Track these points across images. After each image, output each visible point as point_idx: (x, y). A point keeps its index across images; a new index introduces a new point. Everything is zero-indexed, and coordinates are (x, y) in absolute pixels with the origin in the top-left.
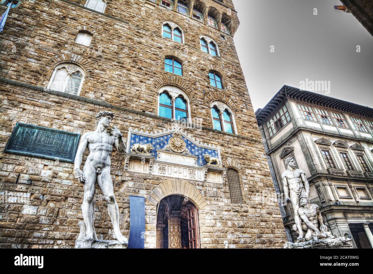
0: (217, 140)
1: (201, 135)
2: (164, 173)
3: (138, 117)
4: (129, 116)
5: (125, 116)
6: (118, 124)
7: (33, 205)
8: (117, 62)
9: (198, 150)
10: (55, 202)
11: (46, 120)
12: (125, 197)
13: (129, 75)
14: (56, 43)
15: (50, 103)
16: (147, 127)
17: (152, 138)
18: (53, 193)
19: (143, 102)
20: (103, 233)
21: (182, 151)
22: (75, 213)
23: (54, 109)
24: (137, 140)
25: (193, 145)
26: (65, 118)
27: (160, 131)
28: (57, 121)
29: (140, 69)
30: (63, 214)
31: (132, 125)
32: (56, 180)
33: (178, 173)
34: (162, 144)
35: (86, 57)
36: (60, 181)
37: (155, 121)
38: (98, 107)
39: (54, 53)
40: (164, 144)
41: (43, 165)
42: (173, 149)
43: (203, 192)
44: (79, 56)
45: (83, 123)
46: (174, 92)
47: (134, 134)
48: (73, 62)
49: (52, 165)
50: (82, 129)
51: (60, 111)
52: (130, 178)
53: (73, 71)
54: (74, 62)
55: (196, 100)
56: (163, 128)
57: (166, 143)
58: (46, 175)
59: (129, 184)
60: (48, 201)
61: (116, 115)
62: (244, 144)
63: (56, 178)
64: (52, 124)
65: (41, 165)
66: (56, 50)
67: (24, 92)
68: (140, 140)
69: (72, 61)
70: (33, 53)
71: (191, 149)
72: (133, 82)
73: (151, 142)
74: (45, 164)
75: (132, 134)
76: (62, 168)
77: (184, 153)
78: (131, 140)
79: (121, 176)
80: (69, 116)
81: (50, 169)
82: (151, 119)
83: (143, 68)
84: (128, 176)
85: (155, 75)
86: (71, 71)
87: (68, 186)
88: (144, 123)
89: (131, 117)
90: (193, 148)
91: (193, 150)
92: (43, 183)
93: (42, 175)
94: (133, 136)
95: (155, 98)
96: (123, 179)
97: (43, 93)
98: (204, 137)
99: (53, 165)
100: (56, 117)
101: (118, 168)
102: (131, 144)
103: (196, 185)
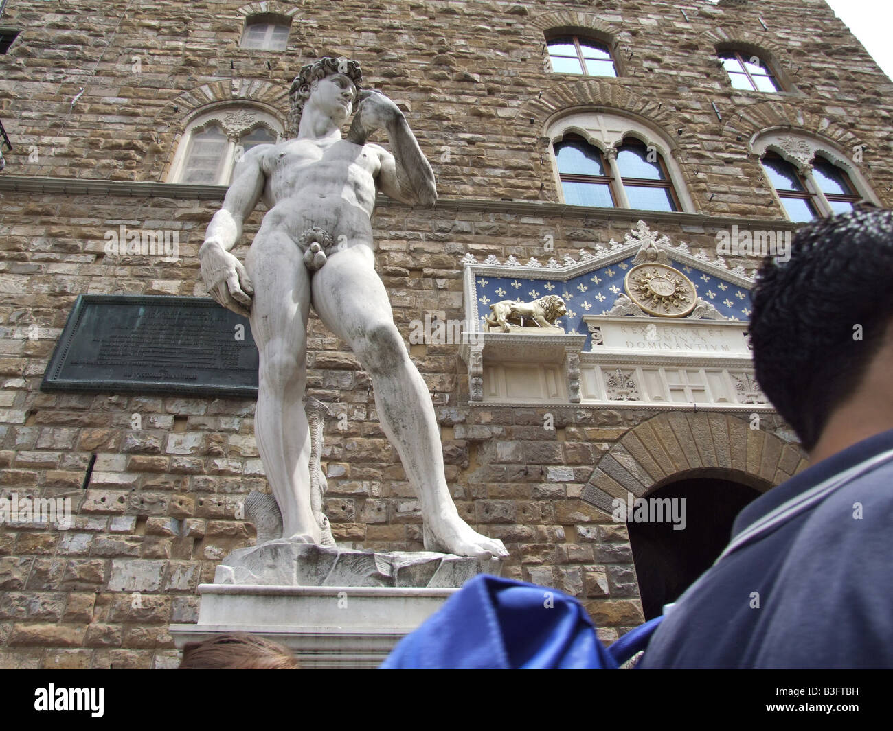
2: (632, 396)
3: (491, 221)
4: (456, 222)
5: (443, 224)
6: (420, 251)
7: (146, 557)
8: (384, 75)
10: (223, 541)
11: (169, 277)
12: (492, 502)
13: (432, 105)
14: (181, 60)
15: (178, 223)
16: (531, 248)
17: (556, 281)
18: (213, 509)
19: (498, 172)
21: (686, 311)
23: (193, 239)
24: (501, 293)
25: (723, 287)
27: (582, 252)
29: (464, 81)
31: (476, 247)
32: (221, 463)
33: (688, 391)
34: (601, 298)
35: (278, 80)
36: (235, 464)
37: (555, 226)
39: (178, 88)
41: (171, 418)
42: (648, 308)
44: (257, 83)
46: (604, 130)
47: (486, 278)
48: (240, 101)
49: (202, 413)
52: (498, 430)
53: (244, 127)
54: (243, 98)
55: (694, 140)
56: (591, 244)
57: (614, 290)
58: (183, 448)
59: (498, 450)
60: (198, 539)
61: (409, 225)
63: (218, 455)
64: (190, 286)
65: (163, 417)
66: (182, 80)
67: (96, 206)
68: (513, 292)
69: (235, 98)
70: (112, 100)
72: (448, 119)
74: (176, 411)
75: (478, 277)
76: (237, 420)
77: (694, 317)
78: (479, 296)
79: (463, 423)
81: (195, 428)
82: (539, 221)
83: (477, 77)
84: (488, 424)
85: (521, 89)
86: (236, 127)
88: (517, 235)
89: (465, 226)
90: (729, 295)
91: (729, 303)
92: (177, 477)
93: (170, 449)
94: (483, 282)
95: (537, 156)
96: (471, 435)
97: (155, 200)
99: (206, 414)
101: (447, 396)
102: (483, 310)
103: (775, 429)
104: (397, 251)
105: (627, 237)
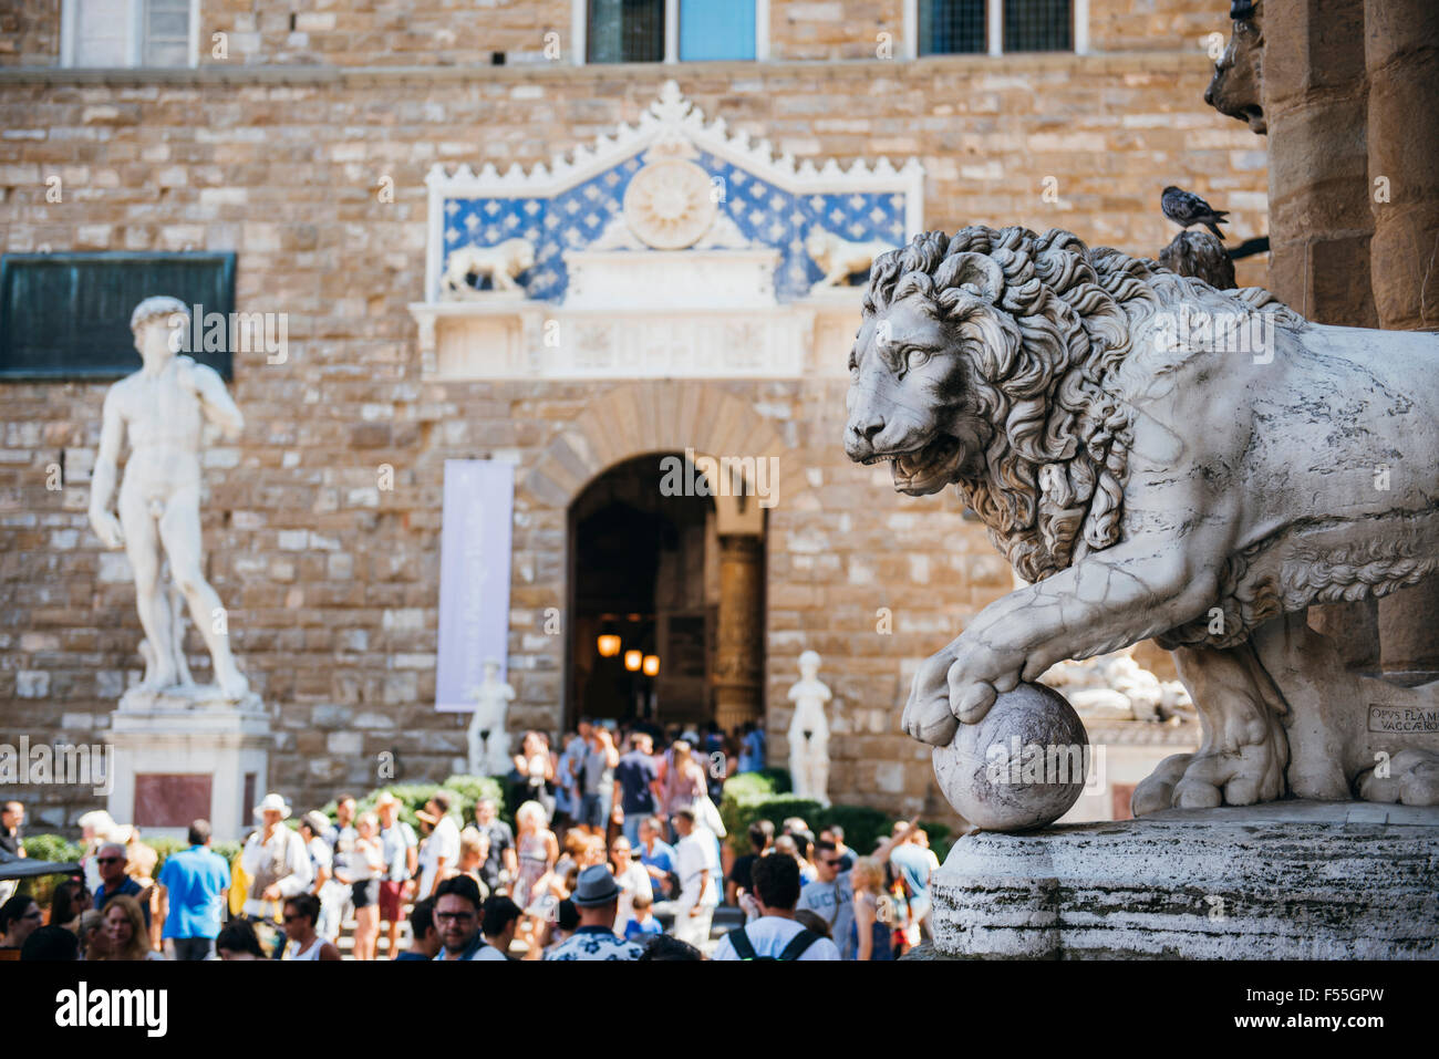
0: (915, 126)
1: (817, 116)
2: (602, 360)
3: (472, 99)
4: (427, 106)
5: (411, 110)
6: (381, 160)
9: (785, 215)
11: (96, 219)
15: (90, 133)
16: (519, 143)
17: (542, 201)
20: (366, 626)
21: (695, 236)
22: (262, 564)
23: (113, 158)
24: (472, 221)
25: (757, 191)
26: (164, 191)
27: (580, 148)
28: (136, 211)
30: (228, 570)
31: (449, 148)
33: (667, 352)
34: (592, 220)
37: (555, 99)
38: (282, 95)
40: (604, 215)
42: (647, 237)
43: (791, 430)
45: (236, 195)
47: (457, 202)
50: (235, 227)
51: (138, 158)
52: (451, 409)
56: (594, 130)
57: (612, 206)
59: (449, 432)
61: (368, 115)
62: (1110, 108)
64: (120, 232)
68: (486, 220)
71: (748, 211)
73: (540, 217)
75: (447, 201)
77: (705, 244)
78: (446, 228)
79: (416, 402)
80: (175, 177)
82: (535, 92)
84: (440, 402)
87: (227, 472)
88: (504, 120)
89: (434, 111)
90: (762, 204)
91: (757, 218)
94: (453, 208)
96: (422, 417)
97: (55, 92)
98: (838, 125)
100: (127, 193)
101: (402, 369)
102: (448, 248)
103: (756, 400)
104: (355, 162)
105: (645, 117)
